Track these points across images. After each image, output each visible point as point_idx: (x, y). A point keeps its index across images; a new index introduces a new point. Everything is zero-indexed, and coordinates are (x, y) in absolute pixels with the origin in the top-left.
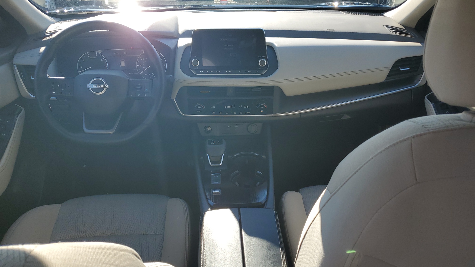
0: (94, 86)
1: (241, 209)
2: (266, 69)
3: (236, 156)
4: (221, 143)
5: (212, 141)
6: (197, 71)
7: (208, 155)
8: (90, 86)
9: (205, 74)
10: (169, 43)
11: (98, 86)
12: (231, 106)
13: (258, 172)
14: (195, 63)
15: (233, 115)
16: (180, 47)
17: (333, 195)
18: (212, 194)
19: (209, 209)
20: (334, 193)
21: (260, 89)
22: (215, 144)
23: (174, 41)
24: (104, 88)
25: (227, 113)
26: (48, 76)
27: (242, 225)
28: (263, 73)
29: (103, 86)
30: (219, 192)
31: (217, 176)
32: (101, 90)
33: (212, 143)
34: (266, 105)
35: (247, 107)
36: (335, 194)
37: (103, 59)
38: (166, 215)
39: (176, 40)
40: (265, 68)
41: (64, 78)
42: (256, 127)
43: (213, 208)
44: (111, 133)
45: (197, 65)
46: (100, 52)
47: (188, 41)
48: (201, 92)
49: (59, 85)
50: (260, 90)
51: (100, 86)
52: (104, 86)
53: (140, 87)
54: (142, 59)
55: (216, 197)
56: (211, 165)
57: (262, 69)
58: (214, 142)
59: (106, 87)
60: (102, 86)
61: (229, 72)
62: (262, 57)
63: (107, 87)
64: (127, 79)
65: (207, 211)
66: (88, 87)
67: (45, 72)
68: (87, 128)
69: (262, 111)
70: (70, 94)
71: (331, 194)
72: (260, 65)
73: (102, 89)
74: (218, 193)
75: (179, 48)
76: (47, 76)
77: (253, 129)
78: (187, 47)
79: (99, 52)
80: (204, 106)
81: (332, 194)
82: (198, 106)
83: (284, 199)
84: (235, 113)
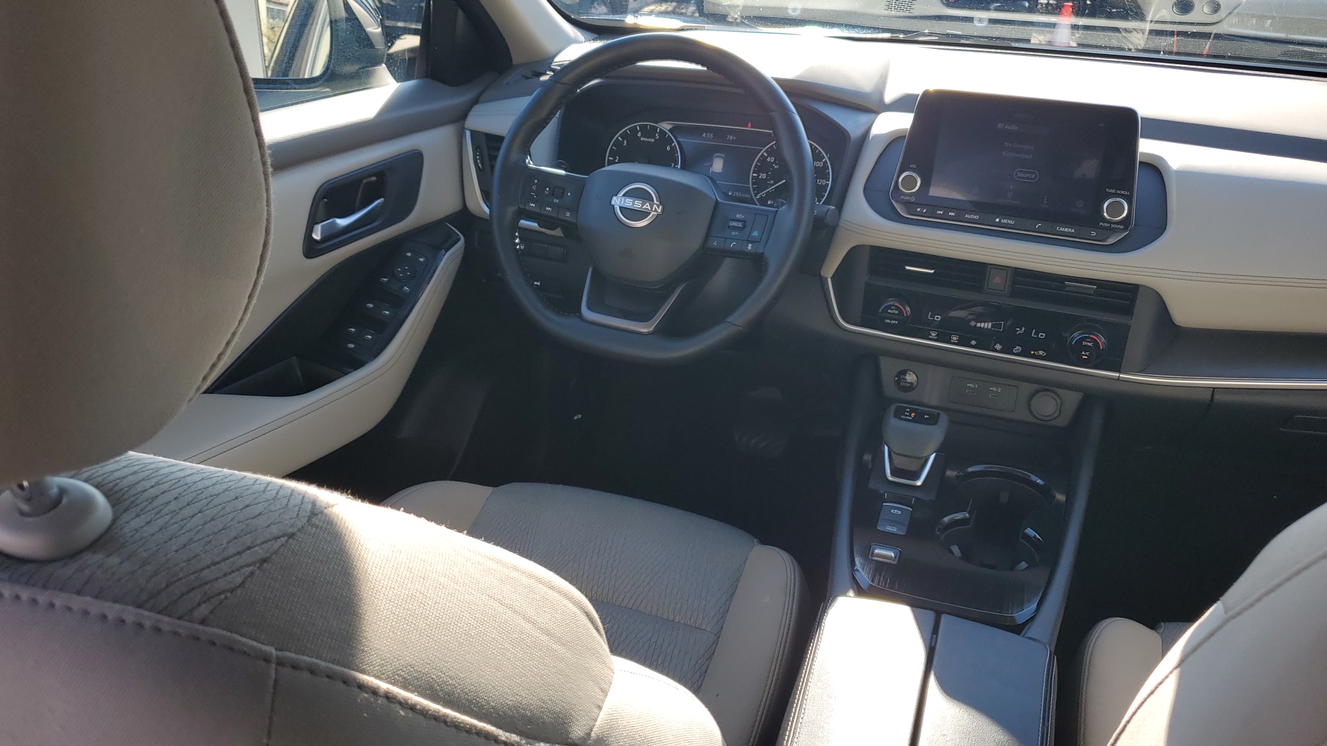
0: (628, 203)
1: (945, 619)
2: (1125, 229)
3: (971, 473)
4: (933, 420)
5: (908, 412)
6: (908, 205)
7: (886, 448)
8: (618, 201)
9: (930, 217)
10: (850, 123)
11: (638, 204)
12: (990, 324)
13: (1030, 532)
14: (910, 182)
15: (993, 351)
16: (876, 136)
17: (1233, 617)
18: (872, 556)
19: (851, 593)
20: (1237, 609)
21: (1092, 289)
22: (914, 421)
23: (864, 118)
24: (650, 213)
25: (973, 343)
26: (529, 163)
27: (935, 662)
28: (1111, 241)
29: (649, 208)
30: (893, 555)
31: (900, 512)
32: (642, 215)
33: (906, 415)
34: (1102, 340)
35: (1042, 335)
36: (1239, 614)
37: (671, 147)
38: (737, 585)
39: (872, 116)
40: (1122, 227)
41: (562, 172)
42: (1059, 406)
43: (861, 592)
44: (645, 330)
45: (913, 191)
46: (669, 127)
47: (903, 121)
48: (907, 268)
49: (547, 189)
50: (1093, 293)
51: (643, 206)
52: (652, 208)
53: (740, 225)
54: (769, 159)
55: (880, 568)
56: (890, 478)
57: (1111, 229)
58: (913, 414)
59: (656, 211)
60: (647, 206)
61: (1005, 221)
62: (1118, 192)
63: (659, 211)
64: (714, 197)
65: (844, 593)
66: (613, 203)
67: (526, 151)
68: (589, 308)
69: (1086, 355)
70: (568, 214)
71: (1226, 613)
72: (1105, 214)
73: (646, 214)
74: (890, 558)
75: (872, 137)
76: (527, 161)
77: (1046, 407)
78: (896, 139)
79: (666, 126)
80: (908, 309)
81: (1230, 614)
82: (889, 307)
83: (1097, 634)
84: (998, 347)
